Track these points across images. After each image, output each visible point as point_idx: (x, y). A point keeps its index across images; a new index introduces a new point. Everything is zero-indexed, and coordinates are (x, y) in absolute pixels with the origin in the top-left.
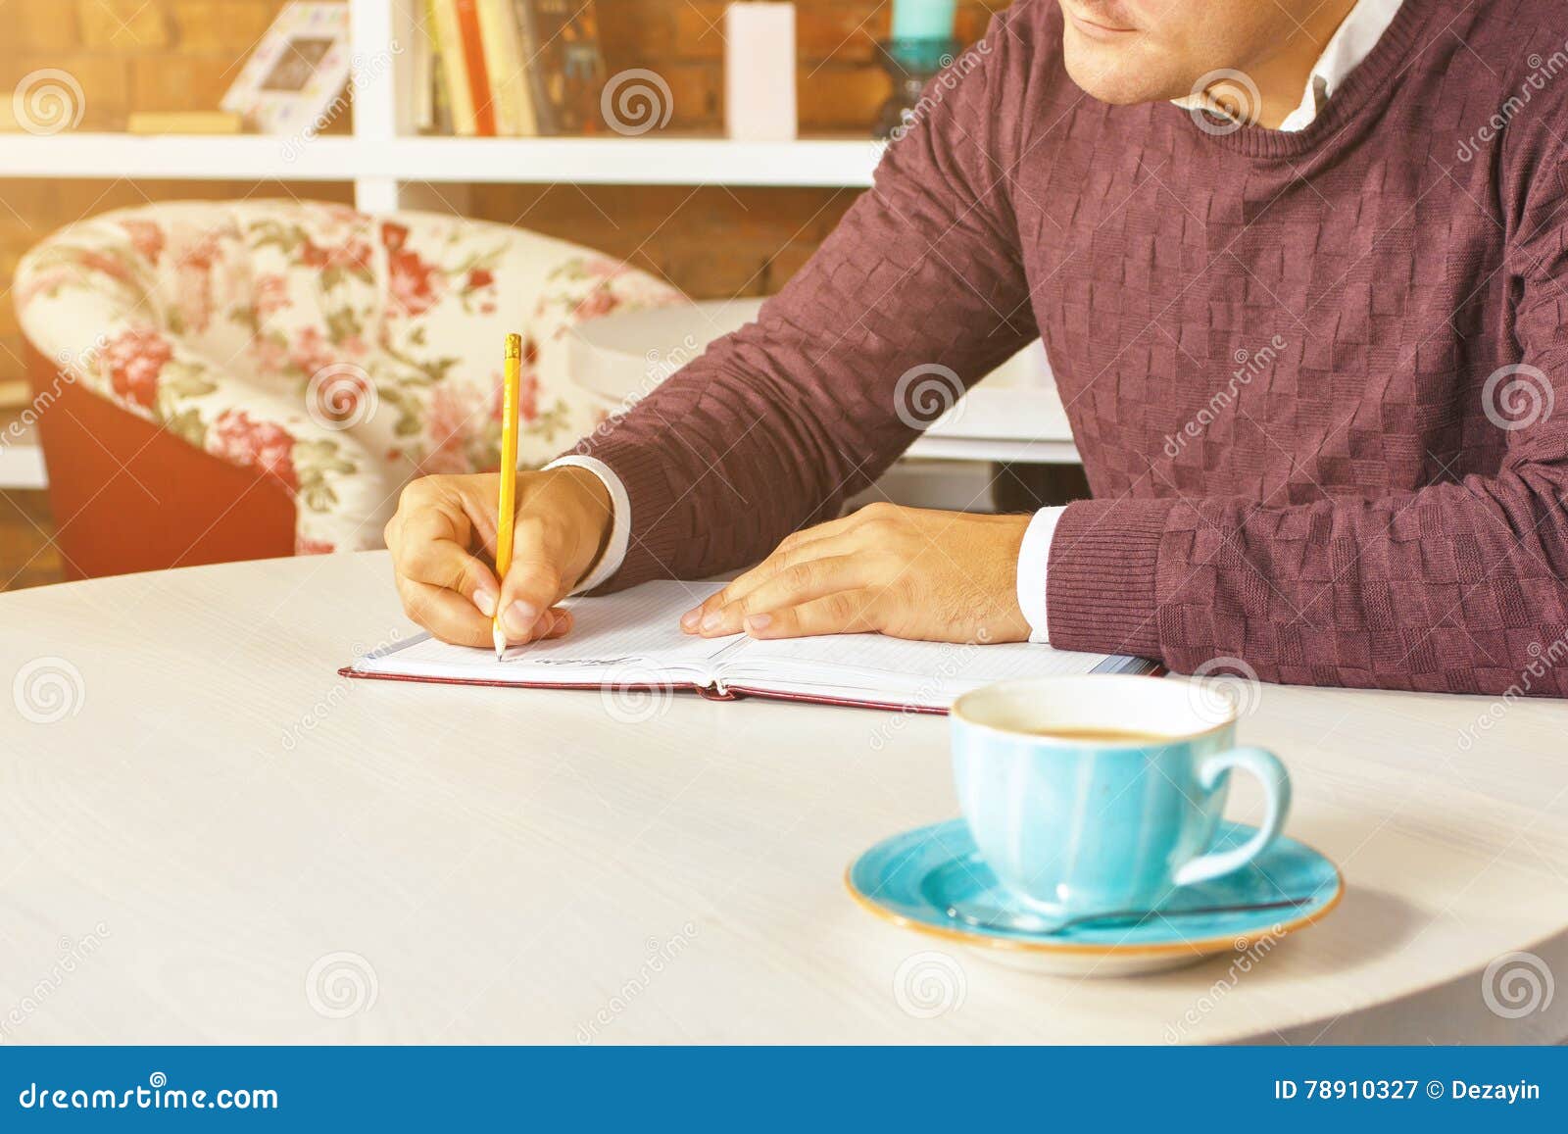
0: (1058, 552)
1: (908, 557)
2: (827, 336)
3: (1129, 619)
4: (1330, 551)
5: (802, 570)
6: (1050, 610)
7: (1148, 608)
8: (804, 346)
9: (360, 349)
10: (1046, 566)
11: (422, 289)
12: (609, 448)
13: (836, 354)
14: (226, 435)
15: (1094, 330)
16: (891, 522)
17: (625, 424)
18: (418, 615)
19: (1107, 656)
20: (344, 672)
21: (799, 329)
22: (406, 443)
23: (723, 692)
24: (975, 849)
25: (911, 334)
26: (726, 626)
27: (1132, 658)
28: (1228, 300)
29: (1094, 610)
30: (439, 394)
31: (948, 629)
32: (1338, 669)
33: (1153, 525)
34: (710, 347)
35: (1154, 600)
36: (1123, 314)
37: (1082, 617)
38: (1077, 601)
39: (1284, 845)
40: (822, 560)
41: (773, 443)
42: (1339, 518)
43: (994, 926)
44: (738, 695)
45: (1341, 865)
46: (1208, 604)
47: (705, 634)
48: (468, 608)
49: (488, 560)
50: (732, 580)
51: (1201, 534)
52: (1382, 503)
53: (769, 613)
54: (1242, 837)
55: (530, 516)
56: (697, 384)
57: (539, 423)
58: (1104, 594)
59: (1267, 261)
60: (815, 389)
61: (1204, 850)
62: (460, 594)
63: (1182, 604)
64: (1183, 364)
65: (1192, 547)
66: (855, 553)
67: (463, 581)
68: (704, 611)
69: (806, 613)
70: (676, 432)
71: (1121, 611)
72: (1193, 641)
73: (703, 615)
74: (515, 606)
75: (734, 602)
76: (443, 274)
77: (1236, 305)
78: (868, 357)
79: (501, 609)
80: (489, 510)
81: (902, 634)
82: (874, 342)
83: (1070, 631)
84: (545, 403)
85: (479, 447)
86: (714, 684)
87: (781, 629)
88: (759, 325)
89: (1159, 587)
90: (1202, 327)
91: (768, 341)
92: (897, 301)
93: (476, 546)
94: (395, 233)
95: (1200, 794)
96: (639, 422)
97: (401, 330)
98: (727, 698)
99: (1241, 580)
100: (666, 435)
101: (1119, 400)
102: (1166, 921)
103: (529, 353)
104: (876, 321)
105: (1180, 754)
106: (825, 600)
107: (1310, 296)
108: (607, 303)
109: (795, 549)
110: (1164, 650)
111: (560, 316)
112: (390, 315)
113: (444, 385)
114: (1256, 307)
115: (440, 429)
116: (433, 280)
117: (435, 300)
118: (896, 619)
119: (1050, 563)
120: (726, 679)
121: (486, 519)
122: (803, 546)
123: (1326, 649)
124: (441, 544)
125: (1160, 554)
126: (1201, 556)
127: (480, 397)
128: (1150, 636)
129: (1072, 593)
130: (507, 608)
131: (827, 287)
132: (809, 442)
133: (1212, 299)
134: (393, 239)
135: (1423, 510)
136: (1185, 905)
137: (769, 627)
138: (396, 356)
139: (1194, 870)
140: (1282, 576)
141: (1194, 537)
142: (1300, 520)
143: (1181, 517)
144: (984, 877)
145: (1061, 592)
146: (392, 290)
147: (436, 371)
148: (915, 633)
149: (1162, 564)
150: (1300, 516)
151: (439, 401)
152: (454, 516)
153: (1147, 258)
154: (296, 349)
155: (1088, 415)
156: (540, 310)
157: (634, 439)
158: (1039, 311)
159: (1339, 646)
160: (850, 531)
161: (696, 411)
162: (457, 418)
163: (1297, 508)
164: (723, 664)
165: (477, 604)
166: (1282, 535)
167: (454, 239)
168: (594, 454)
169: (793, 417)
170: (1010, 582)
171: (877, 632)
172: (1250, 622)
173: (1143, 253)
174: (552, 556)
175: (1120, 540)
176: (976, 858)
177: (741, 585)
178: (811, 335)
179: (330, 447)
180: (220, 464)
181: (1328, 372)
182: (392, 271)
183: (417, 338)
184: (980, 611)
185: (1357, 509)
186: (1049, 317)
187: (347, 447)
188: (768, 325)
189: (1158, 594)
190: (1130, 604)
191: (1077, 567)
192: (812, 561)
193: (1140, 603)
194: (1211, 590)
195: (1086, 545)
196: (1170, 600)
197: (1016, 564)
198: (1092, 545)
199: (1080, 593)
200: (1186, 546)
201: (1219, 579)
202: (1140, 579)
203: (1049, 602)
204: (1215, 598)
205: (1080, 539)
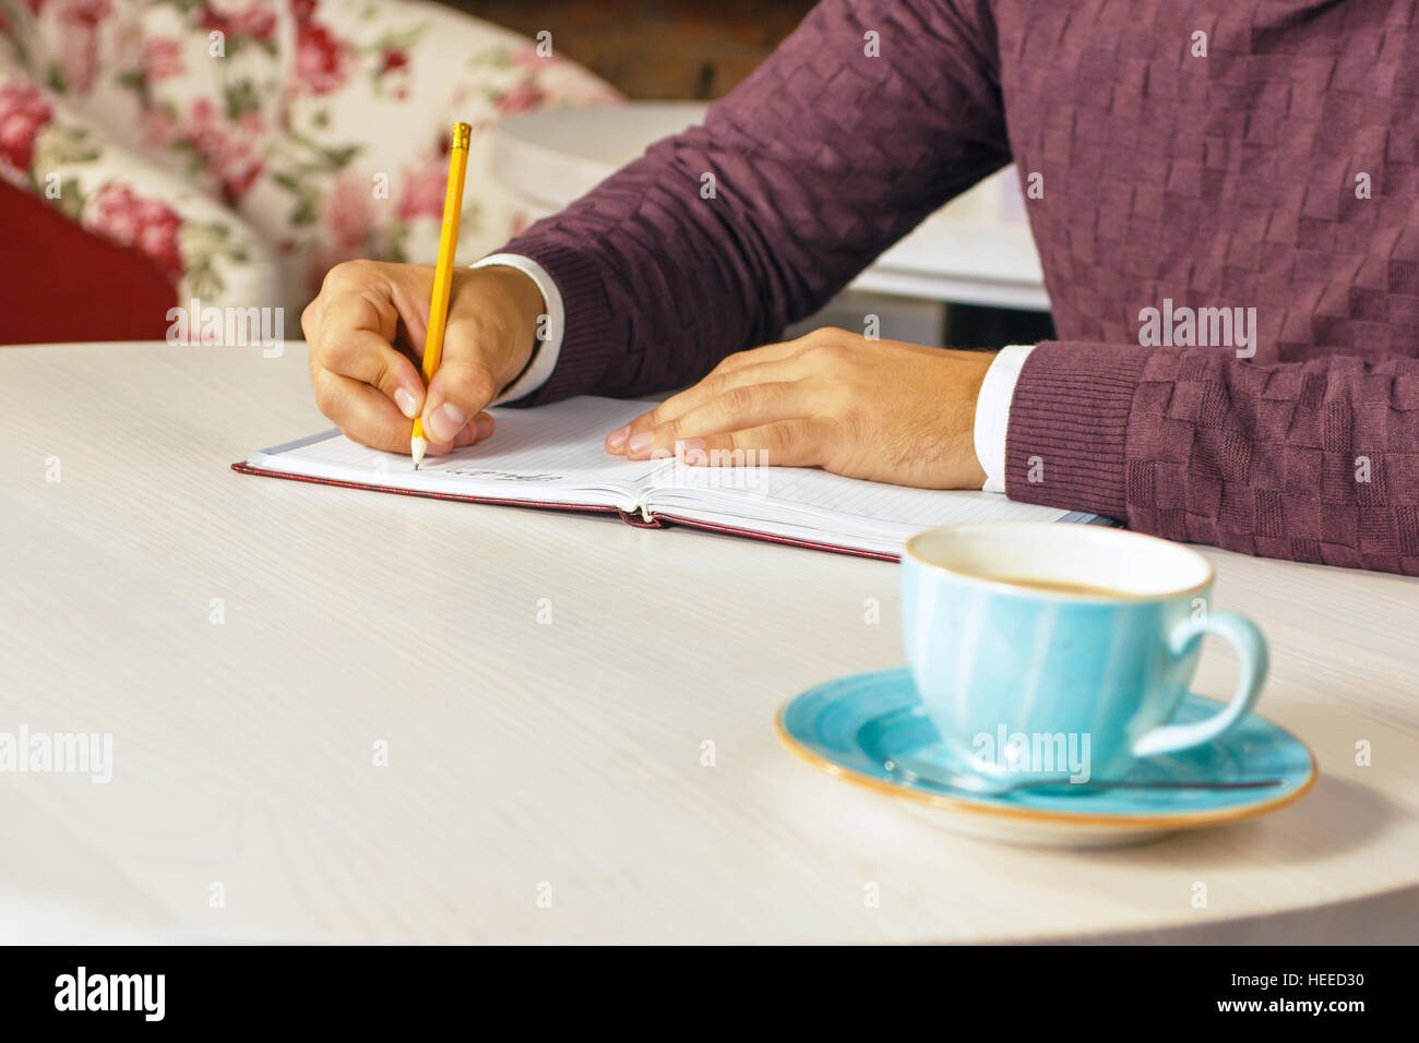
0: (1022, 395)
1: (859, 389)
2: (777, 147)
3: (1094, 473)
4: (1322, 415)
5: (742, 394)
6: (1009, 457)
7: (1117, 463)
8: (752, 155)
9: (257, 127)
10: (1008, 410)
11: (330, 67)
12: (544, 249)
13: (787, 167)
14: (109, 210)
15: (1074, 160)
16: (843, 350)
17: (557, 223)
18: (331, 409)
19: (1068, 512)
20: (241, 468)
21: (747, 136)
22: (303, 235)
23: (648, 519)
24: (919, 702)
25: (869, 150)
26: (655, 449)
28: (1225, 136)
29: (1057, 461)
30: (341, 183)
31: (895, 470)
32: (1321, 544)
33: (1129, 373)
34: (651, 150)
35: (1124, 453)
36: (1108, 144)
39: (1253, 723)
40: (764, 386)
41: (717, 257)
42: (1335, 381)
43: (933, 782)
44: (665, 523)
45: (1316, 750)
46: (1182, 463)
47: (634, 456)
48: (385, 407)
49: (414, 358)
50: (663, 400)
51: (1181, 387)
52: (1385, 367)
53: (703, 438)
54: (1207, 711)
55: (465, 315)
56: (638, 187)
58: (1070, 445)
59: (1273, 96)
60: (762, 203)
61: (1168, 720)
62: (381, 391)
63: (1153, 461)
64: (1172, 205)
65: (1170, 400)
66: (801, 380)
67: (385, 376)
68: (632, 430)
69: (744, 441)
70: (614, 240)
71: (1087, 464)
72: (1163, 503)
73: (630, 436)
74: (443, 409)
75: (665, 423)
76: (355, 52)
77: (1236, 143)
78: (821, 172)
79: (426, 411)
80: (421, 305)
81: (845, 472)
82: (828, 158)
83: (1028, 483)
86: (639, 509)
88: (705, 129)
89: (1132, 440)
90: (1193, 164)
91: (712, 147)
92: (856, 114)
93: (403, 342)
94: (304, 2)
95: (1168, 659)
96: (575, 225)
97: (304, 110)
98: (651, 526)
99: (1222, 440)
100: (603, 241)
101: (1097, 240)
102: (1118, 793)
103: (443, 147)
104: (831, 134)
105: (1150, 614)
106: (764, 428)
107: (1317, 137)
108: (532, 98)
109: (735, 372)
110: (1131, 509)
111: (479, 107)
112: (292, 93)
113: (347, 175)
114: (1257, 146)
115: (340, 222)
116: (343, 58)
117: (344, 80)
118: (840, 455)
119: (1013, 407)
120: (652, 505)
121: (416, 314)
122: (744, 369)
123: (1309, 521)
124: (365, 335)
125: (1134, 406)
126: (1178, 410)
128: (1115, 493)
129: (1035, 440)
130: (433, 411)
131: (782, 93)
132: (754, 259)
133: (1208, 134)
134: (302, 8)
136: (1140, 778)
138: (297, 138)
139: (1155, 741)
140: (1267, 438)
141: (1173, 390)
142: (1292, 379)
143: (1160, 366)
144: (925, 732)
145: (1023, 439)
146: (297, 68)
147: (339, 159)
148: (862, 471)
149: (1135, 416)
150: (1291, 375)
151: (341, 192)
152: (381, 307)
153: (1139, 85)
154: (187, 121)
155: (1061, 254)
157: (569, 242)
158: (1015, 135)
159: (1323, 520)
160: (797, 356)
161: (637, 217)
163: (1289, 366)
164: (649, 489)
165: (399, 404)
166: (1270, 394)
168: (529, 254)
169: (738, 231)
170: (967, 424)
171: (819, 468)
172: (1228, 485)
173: (1135, 79)
174: (487, 358)
175: (1091, 386)
176: (919, 711)
177: (673, 407)
178: (761, 145)
179: (221, 232)
180: (99, 242)
181: (1330, 221)
182: (299, 44)
183: (322, 120)
184: (932, 453)
185: (1355, 372)
186: (1027, 143)
187: (239, 233)
188: (715, 129)
189: (1129, 449)
190: (1097, 457)
191: (1041, 413)
192: (753, 386)
193: (1108, 457)
194: (1188, 448)
195: (1053, 390)
196: (1142, 455)
197: (975, 405)
198: (1060, 391)
199: (1045, 441)
200: (1163, 399)
201: (1197, 437)
202: (1113, 431)
203: (1009, 448)
204: (1191, 457)
205: (1050, 383)
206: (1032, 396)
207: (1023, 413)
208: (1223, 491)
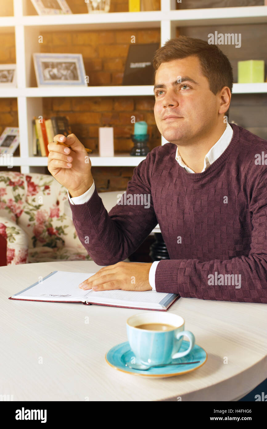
0: (157, 272)
3: (172, 286)
4: (213, 273)
6: (156, 284)
7: (176, 284)
9: (21, 203)
10: (155, 275)
11: (35, 190)
16: (123, 266)
20: (10, 298)
22: (32, 223)
23: (87, 303)
26: (88, 288)
27: (173, 294)
29: (165, 284)
30: (38, 212)
32: (215, 297)
33: (177, 266)
35: (177, 282)
36: (172, 212)
37: (162, 286)
38: (161, 283)
40: (109, 275)
42: (215, 265)
43: (136, 369)
44: (90, 304)
51: (187, 269)
52: (224, 262)
53: (97, 286)
57: (60, 218)
58: (167, 281)
63: (183, 284)
64: (185, 223)
65: (185, 272)
66: (116, 273)
68: (84, 284)
69: (105, 286)
72: (185, 291)
75: (90, 282)
76: (39, 187)
81: (125, 289)
83: (160, 289)
84: (61, 214)
85: (47, 223)
86: (86, 301)
87: (100, 289)
89: (178, 280)
94: (29, 178)
95: (177, 340)
97: (30, 199)
98: (88, 305)
99: (195, 279)
103: (58, 203)
106: (109, 283)
109: (103, 271)
111: (63, 195)
112: (28, 196)
113: (39, 210)
115: (39, 219)
116: (37, 188)
117: (37, 192)
118: (125, 286)
120: (88, 300)
122: (105, 270)
123: (213, 294)
125: (178, 273)
126: (186, 274)
127: (47, 213)
128: (176, 290)
129: (161, 281)
133: (189, 210)
134: (28, 179)
135: (232, 264)
137: (97, 289)
138: (29, 204)
139: (176, 355)
140: (203, 278)
141: (185, 269)
143: (183, 265)
145: (158, 281)
146: (28, 191)
147: (38, 207)
148: (128, 289)
149: (179, 275)
150: (207, 265)
151: (38, 214)
153: (177, 201)
154: (8, 204)
156: (60, 194)
159: (215, 293)
160: (115, 268)
162: (42, 217)
163: (207, 263)
164: (88, 298)
166: (203, 269)
167: (41, 179)
170: (147, 278)
171: (120, 289)
172: (197, 288)
173: (176, 200)
175: (170, 270)
179: (14, 228)
182: (28, 186)
183: (34, 200)
184: (142, 285)
185: (219, 263)
187: (18, 228)
189: (178, 281)
190: (173, 283)
191: (161, 276)
192: (107, 275)
193: (174, 283)
194: (189, 281)
195: (163, 271)
196: (180, 283)
197: (149, 275)
198: (164, 271)
199: (162, 281)
200: (183, 272)
201: (190, 279)
202: (174, 278)
203: (156, 283)
204: (189, 283)
205: (162, 269)
206: (159, 272)
207: (157, 276)
208: (196, 289)
